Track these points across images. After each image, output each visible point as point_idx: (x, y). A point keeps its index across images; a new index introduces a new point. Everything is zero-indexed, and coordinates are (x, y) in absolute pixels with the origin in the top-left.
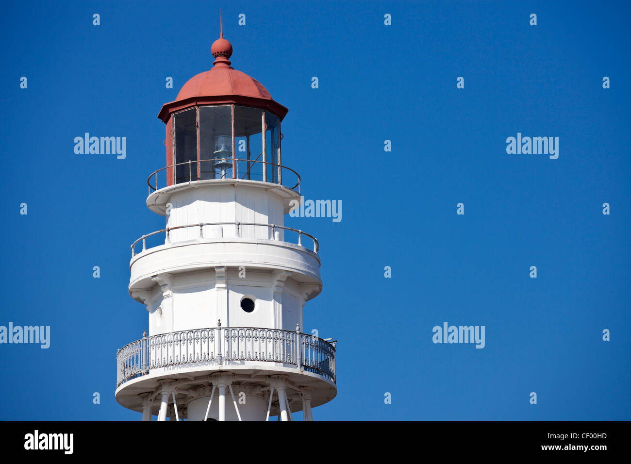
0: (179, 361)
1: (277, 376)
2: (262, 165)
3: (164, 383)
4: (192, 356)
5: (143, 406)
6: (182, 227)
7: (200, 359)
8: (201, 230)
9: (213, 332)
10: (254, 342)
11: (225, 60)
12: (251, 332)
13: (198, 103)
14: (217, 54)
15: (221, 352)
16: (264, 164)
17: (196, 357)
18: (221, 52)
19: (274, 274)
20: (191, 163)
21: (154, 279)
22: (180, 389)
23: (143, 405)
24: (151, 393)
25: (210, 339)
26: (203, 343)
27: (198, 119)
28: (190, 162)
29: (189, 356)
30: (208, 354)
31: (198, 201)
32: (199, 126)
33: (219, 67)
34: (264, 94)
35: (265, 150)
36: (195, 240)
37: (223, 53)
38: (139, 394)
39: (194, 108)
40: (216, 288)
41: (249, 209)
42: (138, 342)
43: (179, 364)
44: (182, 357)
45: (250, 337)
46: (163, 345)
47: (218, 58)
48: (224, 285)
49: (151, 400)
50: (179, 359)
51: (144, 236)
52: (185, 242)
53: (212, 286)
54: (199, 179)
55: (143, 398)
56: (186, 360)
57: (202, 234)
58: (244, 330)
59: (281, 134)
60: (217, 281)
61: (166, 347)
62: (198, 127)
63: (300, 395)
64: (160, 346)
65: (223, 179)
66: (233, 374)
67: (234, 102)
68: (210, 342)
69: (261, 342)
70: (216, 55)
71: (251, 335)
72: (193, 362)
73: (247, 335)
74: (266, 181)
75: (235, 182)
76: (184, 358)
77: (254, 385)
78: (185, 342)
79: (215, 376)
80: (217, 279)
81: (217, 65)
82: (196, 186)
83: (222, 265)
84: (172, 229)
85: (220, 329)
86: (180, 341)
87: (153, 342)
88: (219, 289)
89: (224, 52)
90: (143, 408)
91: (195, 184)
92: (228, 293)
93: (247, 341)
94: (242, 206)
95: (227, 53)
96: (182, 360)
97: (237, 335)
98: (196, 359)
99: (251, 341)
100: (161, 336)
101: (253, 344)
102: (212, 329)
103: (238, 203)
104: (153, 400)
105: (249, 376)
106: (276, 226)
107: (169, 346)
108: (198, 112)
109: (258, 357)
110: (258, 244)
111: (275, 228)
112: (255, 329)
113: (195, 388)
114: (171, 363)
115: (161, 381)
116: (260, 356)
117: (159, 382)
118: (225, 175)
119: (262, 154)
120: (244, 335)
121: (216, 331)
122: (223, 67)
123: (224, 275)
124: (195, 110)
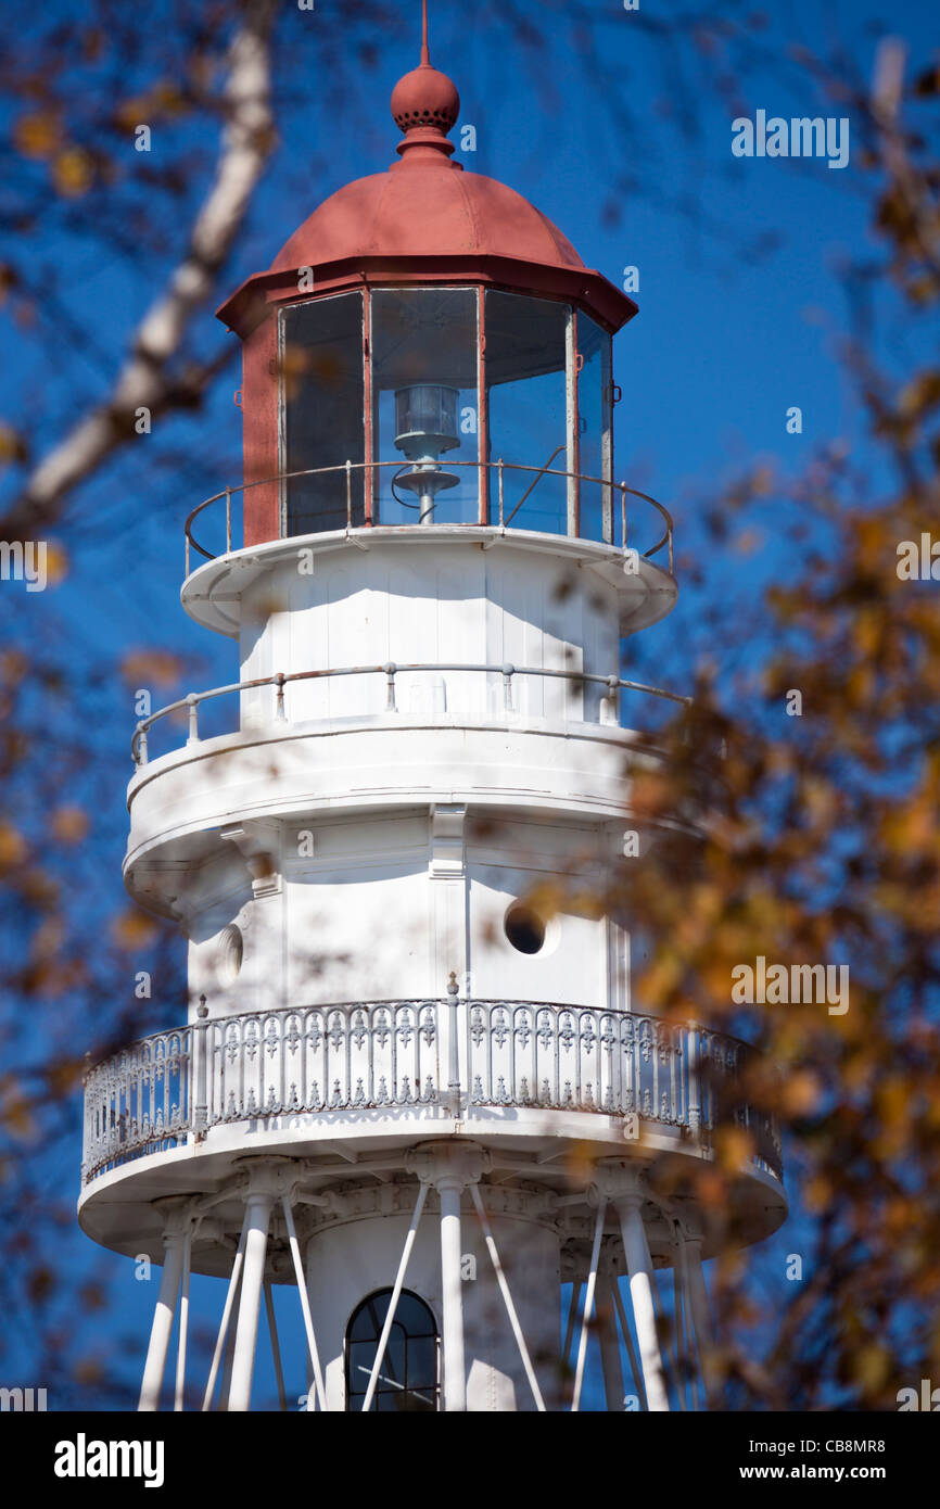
0: (322, 1100)
1: (617, 1161)
2: (566, 481)
3: (255, 1167)
4: (366, 1085)
5: (165, 1238)
6: (328, 674)
7: (390, 1096)
8: (391, 684)
9: (433, 1013)
10: (562, 1048)
11: (438, 139)
12: (551, 1017)
13: (371, 277)
14: (412, 116)
15: (458, 1078)
16: (570, 482)
17: (377, 1090)
18: (426, 113)
19: (609, 834)
20: (351, 469)
21: (225, 836)
22: (305, 1190)
23: (164, 1234)
24: (195, 1198)
25: (423, 1035)
26: (400, 1045)
27: (367, 329)
28: (348, 465)
29: (354, 1085)
30: (418, 1082)
31: (366, 591)
32: (371, 351)
33: (421, 162)
34: (570, 257)
35: (577, 437)
36: (369, 718)
37: (431, 115)
38: (154, 1201)
39: (354, 291)
40: (430, 873)
41: (525, 623)
42: (179, 1033)
43: (321, 1110)
44: (332, 1088)
45: (551, 1034)
46: (267, 1046)
47: (414, 130)
48: (458, 865)
49: (194, 1220)
50: (321, 1094)
51: (191, 697)
52: (339, 720)
53: (415, 866)
54: (369, 520)
55: (166, 1212)
56: (344, 1099)
57: (392, 698)
58: (531, 1010)
59: (613, 387)
60: (435, 849)
61: (277, 1054)
62: (367, 353)
63: (672, 1224)
64: (257, 1048)
65: (426, 526)
66: (487, 1147)
67: (485, 277)
68: (423, 1044)
69: (584, 1050)
70: (406, 122)
71: (552, 1027)
72: (368, 1106)
73: (540, 1026)
74: (579, 535)
75: (491, 537)
76: (338, 1091)
77: (533, 1186)
78: (343, 1039)
79: (428, 1153)
80: (435, 842)
81: (410, 155)
82: (363, 545)
83: (457, 799)
84: (293, 678)
85: (457, 1005)
86: (326, 1035)
87: (234, 1036)
88: (441, 875)
89: (436, 114)
90: (167, 1244)
91: (362, 538)
92: (468, 887)
93: (540, 1046)
94: (507, 615)
95: (444, 115)
96: (330, 1099)
97: (507, 1024)
98: (376, 1095)
99: (551, 1047)
100: (262, 1016)
101: (557, 1055)
102: (430, 1003)
103: (492, 604)
104: (200, 1221)
105: (533, 1157)
106: (622, 681)
107: (288, 1052)
108: (368, 307)
109: (574, 1099)
110: (568, 737)
111: (619, 688)
112: (565, 1008)
113: (344, 1186)
114: (293, 1106)
115: (249, 1162)
116: (579, 1095)
117: (240, 1164)
118: (431, 510)
119: (563, 449)
120: (530, 1025)
121: (443, 1011)
122: (432, 162)
123: (459, 832)
124: (360, 297)
